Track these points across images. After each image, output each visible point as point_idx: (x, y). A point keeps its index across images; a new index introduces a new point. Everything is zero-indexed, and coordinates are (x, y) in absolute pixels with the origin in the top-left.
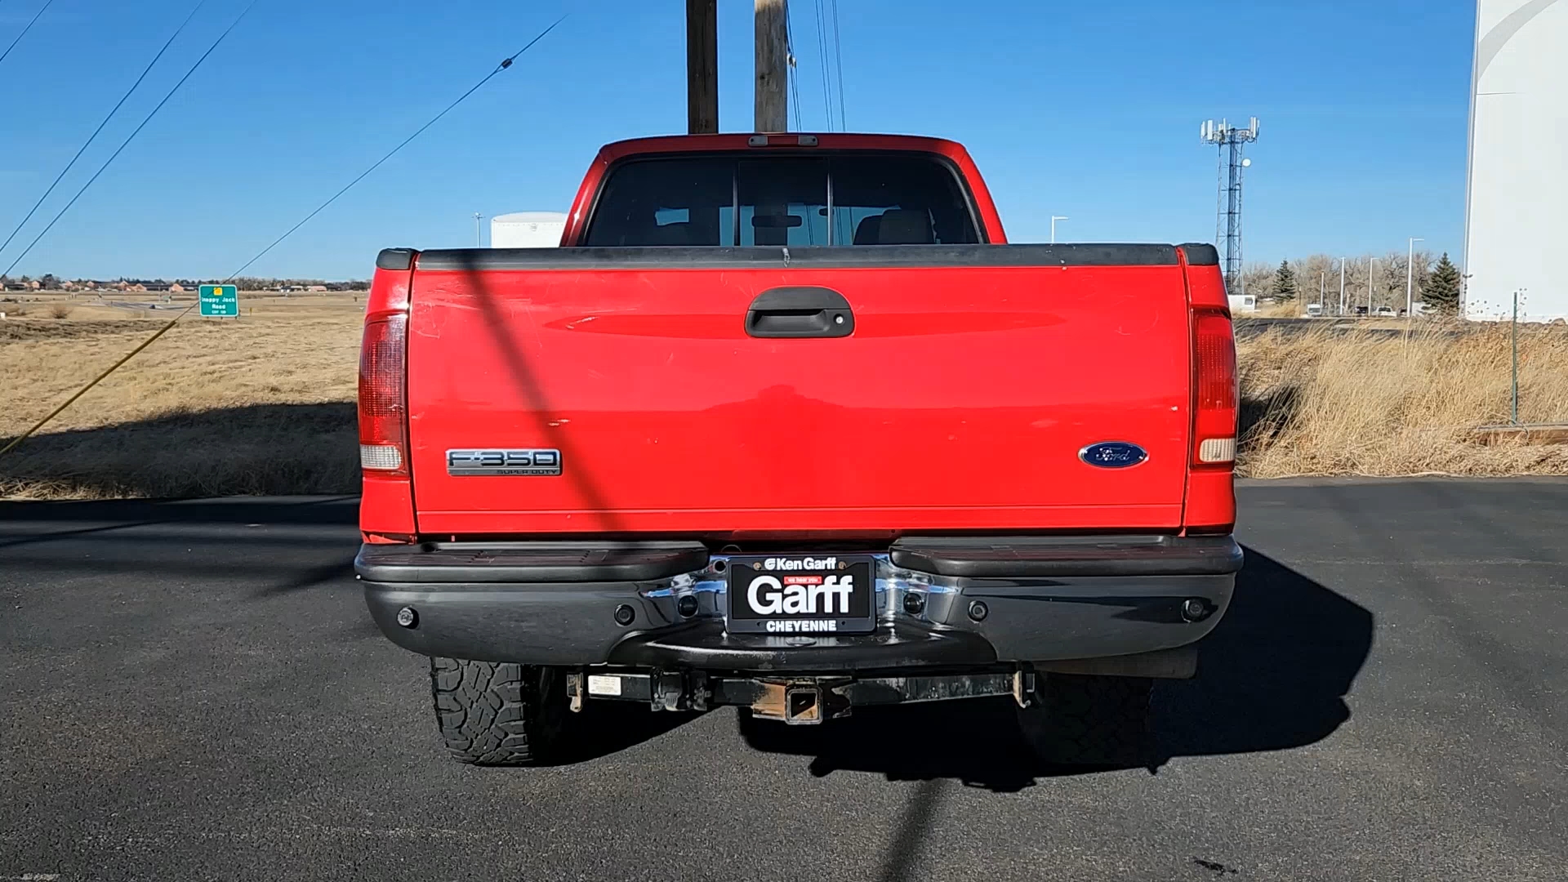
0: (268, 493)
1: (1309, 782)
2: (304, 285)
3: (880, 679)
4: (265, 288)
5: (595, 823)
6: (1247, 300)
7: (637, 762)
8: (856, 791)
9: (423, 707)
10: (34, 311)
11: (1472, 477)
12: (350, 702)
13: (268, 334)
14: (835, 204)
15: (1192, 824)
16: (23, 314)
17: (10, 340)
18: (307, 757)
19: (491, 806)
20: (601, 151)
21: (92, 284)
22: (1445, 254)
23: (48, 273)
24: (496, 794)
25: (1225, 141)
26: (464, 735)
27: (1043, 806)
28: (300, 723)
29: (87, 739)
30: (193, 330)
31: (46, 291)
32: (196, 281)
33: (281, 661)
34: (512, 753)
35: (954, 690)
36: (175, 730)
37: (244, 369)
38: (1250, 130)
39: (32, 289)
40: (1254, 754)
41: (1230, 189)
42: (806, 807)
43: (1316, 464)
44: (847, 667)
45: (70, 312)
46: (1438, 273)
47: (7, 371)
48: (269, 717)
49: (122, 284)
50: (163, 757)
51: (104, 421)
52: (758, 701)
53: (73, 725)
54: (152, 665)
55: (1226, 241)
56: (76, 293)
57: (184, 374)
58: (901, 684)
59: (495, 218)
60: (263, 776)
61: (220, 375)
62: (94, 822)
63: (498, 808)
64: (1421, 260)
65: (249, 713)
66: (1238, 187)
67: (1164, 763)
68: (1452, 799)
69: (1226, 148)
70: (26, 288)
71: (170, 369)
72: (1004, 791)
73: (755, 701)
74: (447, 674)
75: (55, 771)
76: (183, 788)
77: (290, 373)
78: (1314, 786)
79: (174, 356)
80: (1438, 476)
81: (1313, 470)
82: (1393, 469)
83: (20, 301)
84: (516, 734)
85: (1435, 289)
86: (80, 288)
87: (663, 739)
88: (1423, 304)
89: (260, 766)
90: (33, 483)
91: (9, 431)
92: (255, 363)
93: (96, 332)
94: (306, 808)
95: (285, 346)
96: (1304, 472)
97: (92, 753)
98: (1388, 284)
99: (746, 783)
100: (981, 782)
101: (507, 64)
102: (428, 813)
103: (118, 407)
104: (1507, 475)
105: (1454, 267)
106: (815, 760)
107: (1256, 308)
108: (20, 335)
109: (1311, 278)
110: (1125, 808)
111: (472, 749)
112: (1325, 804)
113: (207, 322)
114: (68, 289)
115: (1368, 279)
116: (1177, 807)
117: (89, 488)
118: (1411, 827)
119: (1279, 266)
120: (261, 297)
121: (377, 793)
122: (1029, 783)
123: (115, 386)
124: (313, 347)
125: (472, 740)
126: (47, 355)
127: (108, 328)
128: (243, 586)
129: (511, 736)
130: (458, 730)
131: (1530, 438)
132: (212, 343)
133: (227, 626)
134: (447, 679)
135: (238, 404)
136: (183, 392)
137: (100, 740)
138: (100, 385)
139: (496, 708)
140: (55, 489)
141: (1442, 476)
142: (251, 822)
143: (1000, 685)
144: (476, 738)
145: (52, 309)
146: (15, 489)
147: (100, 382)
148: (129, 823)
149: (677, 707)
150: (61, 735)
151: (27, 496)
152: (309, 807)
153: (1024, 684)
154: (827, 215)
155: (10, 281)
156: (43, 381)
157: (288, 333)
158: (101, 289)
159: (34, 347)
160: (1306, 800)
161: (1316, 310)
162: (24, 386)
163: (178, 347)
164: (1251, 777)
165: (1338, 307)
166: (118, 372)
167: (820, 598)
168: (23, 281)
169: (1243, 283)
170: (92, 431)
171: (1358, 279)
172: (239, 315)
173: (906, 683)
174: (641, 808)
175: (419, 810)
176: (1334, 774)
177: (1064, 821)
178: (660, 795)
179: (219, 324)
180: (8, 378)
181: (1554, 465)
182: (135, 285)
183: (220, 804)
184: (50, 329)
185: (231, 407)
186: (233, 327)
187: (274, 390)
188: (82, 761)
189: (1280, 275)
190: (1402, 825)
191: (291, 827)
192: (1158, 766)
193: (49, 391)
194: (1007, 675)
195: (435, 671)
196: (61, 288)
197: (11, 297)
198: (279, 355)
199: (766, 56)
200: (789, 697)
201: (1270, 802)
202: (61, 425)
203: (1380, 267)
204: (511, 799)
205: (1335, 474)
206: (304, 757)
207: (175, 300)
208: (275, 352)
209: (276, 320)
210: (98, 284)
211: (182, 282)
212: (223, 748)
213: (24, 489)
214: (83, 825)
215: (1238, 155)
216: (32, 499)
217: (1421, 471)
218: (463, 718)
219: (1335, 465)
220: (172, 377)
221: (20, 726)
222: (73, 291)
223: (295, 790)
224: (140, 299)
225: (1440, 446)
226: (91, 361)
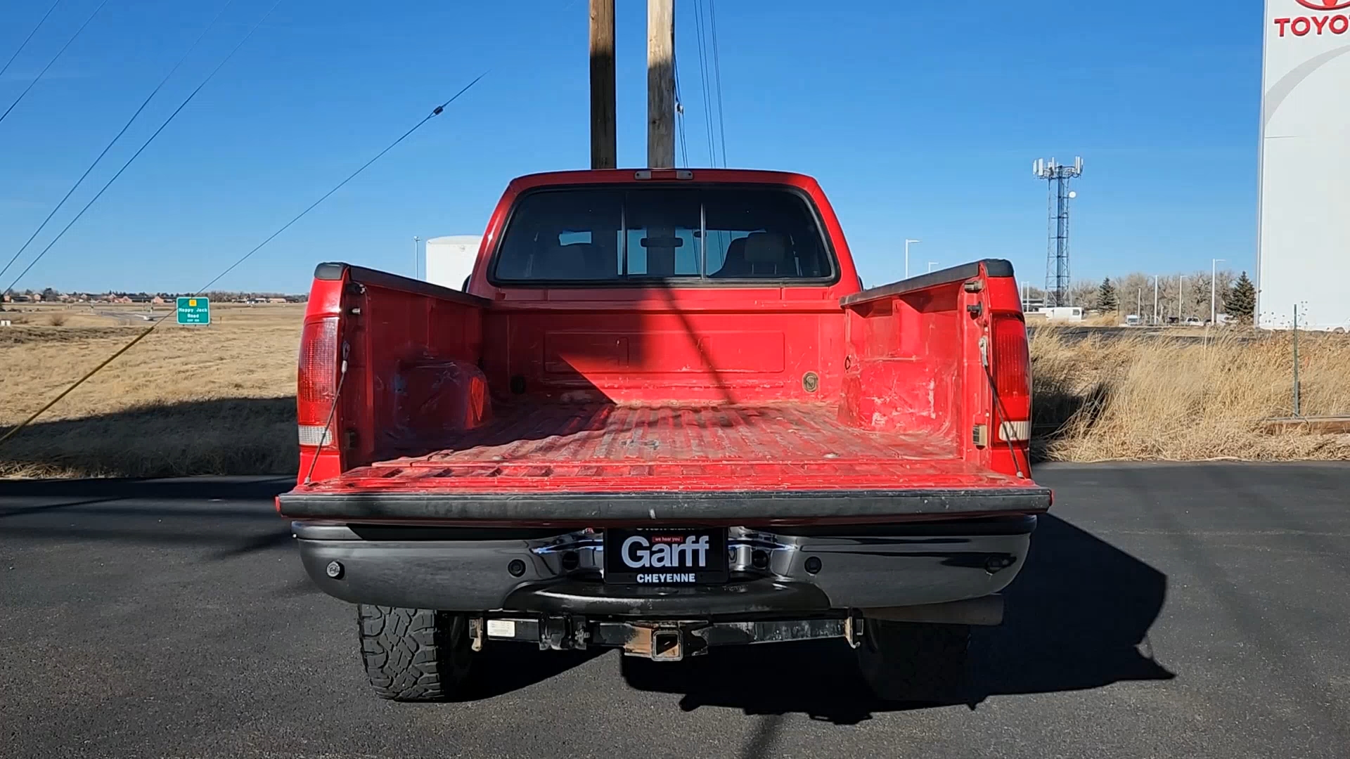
0: (229, 474)
1: (1106, 717)
2: (266, 298)
3: (732, 623)
4: (233, 300)
5: (495, 749)
6: (1075, 311)
7: (534, 699)
8: (719, 723)
9: (353, 653)
10: (34, 319)
11: (1259, 462)
12: (292, 648)
13: (235, 339)
14: (707, 228)
15: (1004, 752)
16: (26, 322)
17: (14, 344)
18: (253, 694)
19: (408, 735)
20: (512, 183)
21: (86, 296)
22: (1244, 273)
23: (48, 287)
24: (412, 725)
25: (1054, 177)
26: (385, 674)
27: (878, 736)
28: (248, 665)
29: (66, 678)
30: (170, 335)
31: (46, 303)
32: (175, 294)
33: (234, 614)
34: (426, 690)
35: (795, 632)
36: (141, 671)
37: (212, 369)
38: (1074, 167)
39: (34, 301)
40: (1059, 693)
41: (1059, 217)
42: (676, 736)
43: (1126, 450)
44: (703, 613)
45: (66, 320)
46: (1239, 289)
47: (10, 370)
48: (222, 661)
49: (111, 297)
50: (130, 693)
51: (92, 412)
52: (629, 642)
53: (54, 667)
54: (124, 616)
55: (1056, 261)
56: (72, 304)
57: (161, 372)
58: (750, 628)
59: (429, 241)
60: (214, 710)
61: (192, 373)
62: (69, 748)
63: (414, 737)
64: (1224, 278)
65: (205, 656)
66: (1065, 216)
67: (981, 700)
68: (1227, 731)
69: (1055, 183)
70: (29, 300)
71: (150, 369)
72: (846, 724)
73: (627, 642)
74: (371, 621)
75: (38, 705)
76: (146, 720)
77: (252, 371)
78: (1109, 720)
79: (153, 357)
80: (1230, 461)
81: (1124, 455)
82: (1192, 455)
83: (23, 311)
84: (430, 674)
85: (1236, 302)
86: (75, 299)
87: (556, 679)
88: (1226, 315)
89: (213, 701)
90: (28, 465)
91: (10, 421)
92: (222, 363)
93: (87, 337)
94: (250, 736)
95: (248, 349)
96: (1116, 457)
97: (70, 691)
98: (1196, 298)
99: (626, 716)
100: (825, 716)
101: (438, 111)
102: (353, 741)
103: (104, 400)
104: (1290, 460)
105: (1252, 283)
106: (685, 697)
107: (1083, 318)
108: (23, 340)
109: (1130, 293)
110: (947, 737)
111: (392, 686)
112: (1118, 735)
113: (182, 329)
114: (64, 301)
115: (1179, 293)
116: (992, 738)
117: (77, 469)
118: (1191, 754)
119: (1102, 283)
120: (230, 307)
121: (311, 724)
122: (866, 717)
123: (102, 382)
124: (272, 350)
125: (392, 678)
126: (44, 356)
127: (98, 334)
128: (202, 550)
129: (426, 675)
130: (380, 670)
131: (1310, 429)
132: (187, 346)
133: (189, 584)
134: (371, 625)
135: (207, 398)
136: (160, 388)
137: (77, 680)
138: (89, 382)
139: (413, 651)
140: (48, 470)
141: (1234, 460)
142: (203, 748)
143: (834, 629)
144: (396, 677)
145: (51, 317)
146: (14, 469)
147: (89, 379)
148: (99, 749)
149: (561, 646)
150: (43, 675)
151: (23, 476)
152: (252, 735)
153: (854, 627)
154: (700, 237)
155: (16, 294)
156: (40, 378)
157: (250, 339)
158: (92, 301)
159: (34, 349)
160: (1102, 731)
161: (1134, 320)
162: (24, 383)
163: (156, 350)
164: (1056, 713)
165: (1153, 318)
166: (105, 371)
167: (682, 554)
168: (26, 294)
169: (1071, 297)
170: (81, 420)
171: (1169, 293)
172: (211, 323)
173: (754, 627)
174: (535, 737)
175: (345, 738)
176: (1127, 710)
177: (895, 748)
178: (552, 727)
179: (193, 330)
180: (11, 376)
181: (1330, 452)
182: (122, 298)
183: (178, 732)
184: (49, 334)
185: (201, 400)
186: (204, 332)
187: (238, 386)
188: (61, 697)
189: (1102, 289)
190: (1183, 753)
191: (237, 752)
192: (976, 703)
193: (45, 387)
194: (840, 621)
195: (361, 619)
196: (59, 300)
197: (16, 307)
198: (243, 356)
199: (657, 106)
200: (655, 638)
201: (1072, 733)
202: (55, 416)
203: (1189, 283)
204: (425, 730)
205: (1143, 459)
206: (250, 694)
207: (156, 310)
208: (239, 354)
209: (241, 327)
210: (90, 297)
211: (163, 295)
212: (182, 686)
213: (21, 470)
214: (60, 750)
215: (1065, 189)
216: (28, 478)
217: (1216, 456)
218: (385, 659)
219: (1142, 450)
220: (150, 375)
221: (10, 667)
222: (69, 302)
223: (242, 721)
224: (126, 310)
225: (1232, 435)
226: (82, 361)
